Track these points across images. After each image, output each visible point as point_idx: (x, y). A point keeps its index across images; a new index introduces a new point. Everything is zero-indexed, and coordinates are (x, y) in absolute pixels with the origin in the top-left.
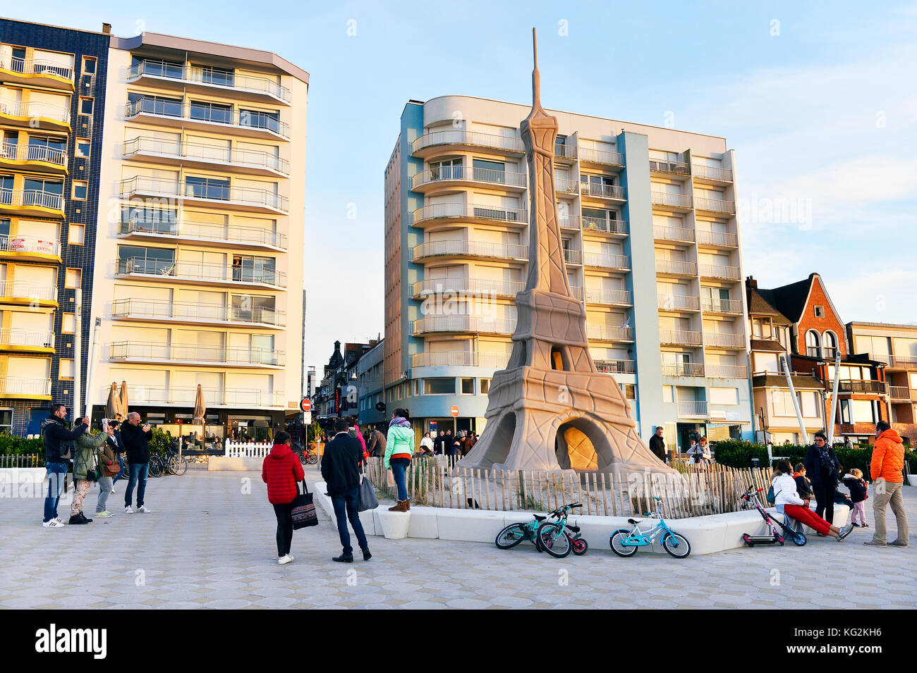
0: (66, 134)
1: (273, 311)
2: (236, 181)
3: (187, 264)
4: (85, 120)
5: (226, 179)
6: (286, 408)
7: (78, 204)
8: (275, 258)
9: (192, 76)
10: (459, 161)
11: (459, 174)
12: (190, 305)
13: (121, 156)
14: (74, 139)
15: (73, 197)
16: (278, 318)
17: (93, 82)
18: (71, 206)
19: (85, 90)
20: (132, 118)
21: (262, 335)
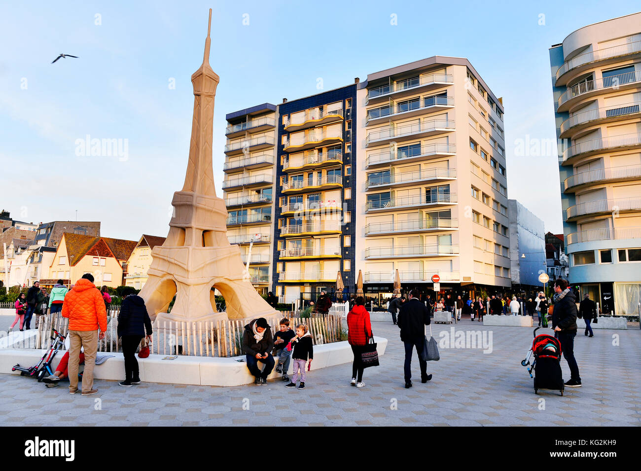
0: (341, 143)
1: (450, 219)
2: (423, 142)
3: (401, 198)
4: (348, 132)
5: (419, 143)
6: (461, 281)
7: (347, 178)
8: (449, 185)
9: (397, 88)
10: (590, 77)
11: (591, 87)
12: (403, 222)
13: (365, 146)
14: (344, 144)
15: (346, 174)
16: (453, 223)
17: (351, 111)
18: (345, 179)
19: (348, 116)
20: (369, 124)
21: (444, 235)
